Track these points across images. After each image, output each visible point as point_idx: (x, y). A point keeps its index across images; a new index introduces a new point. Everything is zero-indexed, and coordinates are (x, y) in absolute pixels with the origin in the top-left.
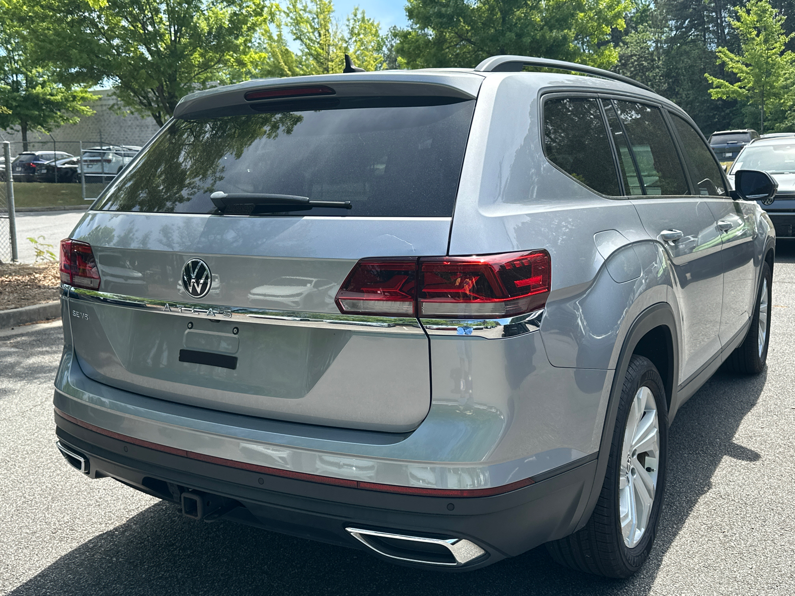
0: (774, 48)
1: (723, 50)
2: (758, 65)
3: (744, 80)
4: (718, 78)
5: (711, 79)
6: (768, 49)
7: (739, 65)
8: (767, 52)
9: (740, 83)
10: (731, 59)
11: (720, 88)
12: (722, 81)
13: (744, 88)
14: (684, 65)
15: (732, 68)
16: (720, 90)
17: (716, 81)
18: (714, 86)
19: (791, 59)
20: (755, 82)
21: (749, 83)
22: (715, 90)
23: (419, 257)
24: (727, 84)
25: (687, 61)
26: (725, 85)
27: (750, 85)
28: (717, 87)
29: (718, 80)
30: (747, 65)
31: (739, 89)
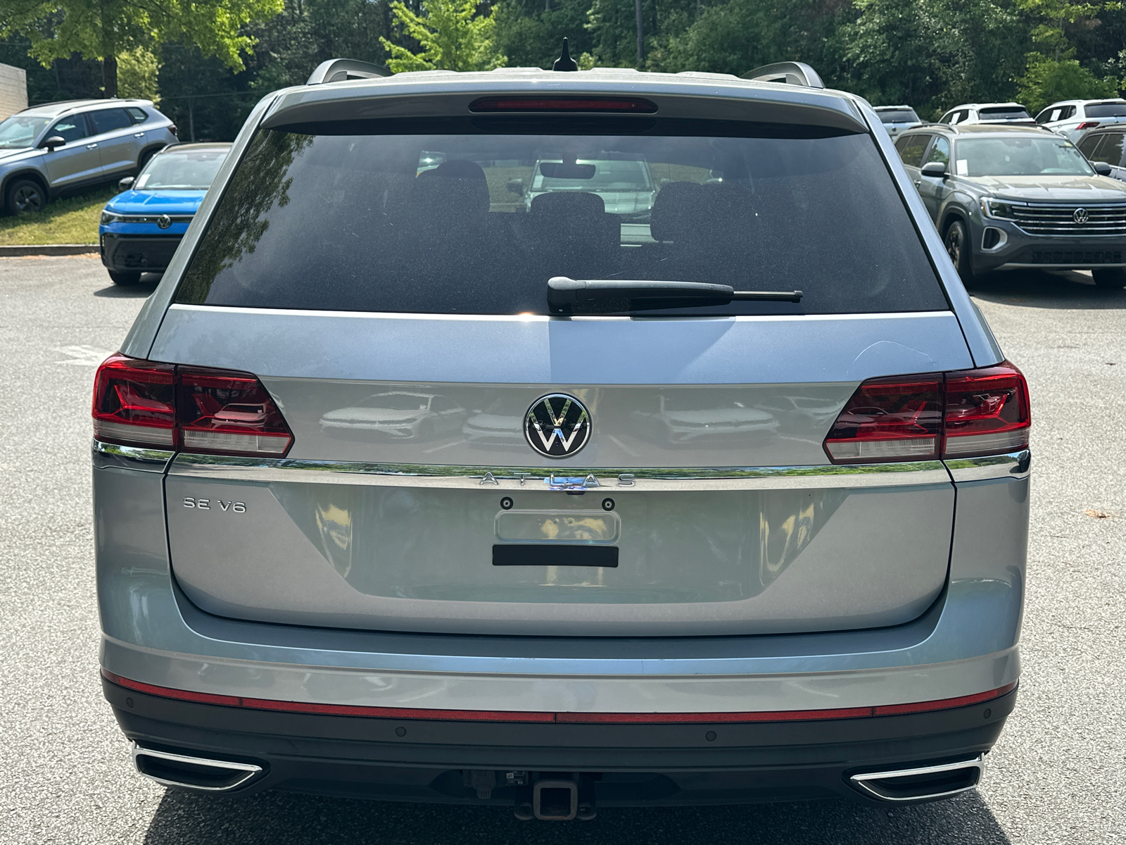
0: (463, 10)
1: (399, 6)
2: (445, 31)
3: (430, 50)
4: (398, 45)
5: (388, 45)
6: (456, 11)
7: (422, 29)
8: (455, 14)
9: (423, 54)
10: (412, 20)
11: (401, 59)
12: (403, 49)
13: (430, 61)
14: (339, 20)
15: (414, 32)
16: (401, 62)
17: (397, 49)
18: (393, 56)
19: (484, 27)
20: (444, 54)
21: (436, 54)
22: (394, 61)
23: (944, 373)
24: (409, 54)
25: (344, 16)
26: (407, 56)
27: (439, 58)
28: (397, 57)
29: (398, 48)
30: (433, 31)
31: (425, 63)
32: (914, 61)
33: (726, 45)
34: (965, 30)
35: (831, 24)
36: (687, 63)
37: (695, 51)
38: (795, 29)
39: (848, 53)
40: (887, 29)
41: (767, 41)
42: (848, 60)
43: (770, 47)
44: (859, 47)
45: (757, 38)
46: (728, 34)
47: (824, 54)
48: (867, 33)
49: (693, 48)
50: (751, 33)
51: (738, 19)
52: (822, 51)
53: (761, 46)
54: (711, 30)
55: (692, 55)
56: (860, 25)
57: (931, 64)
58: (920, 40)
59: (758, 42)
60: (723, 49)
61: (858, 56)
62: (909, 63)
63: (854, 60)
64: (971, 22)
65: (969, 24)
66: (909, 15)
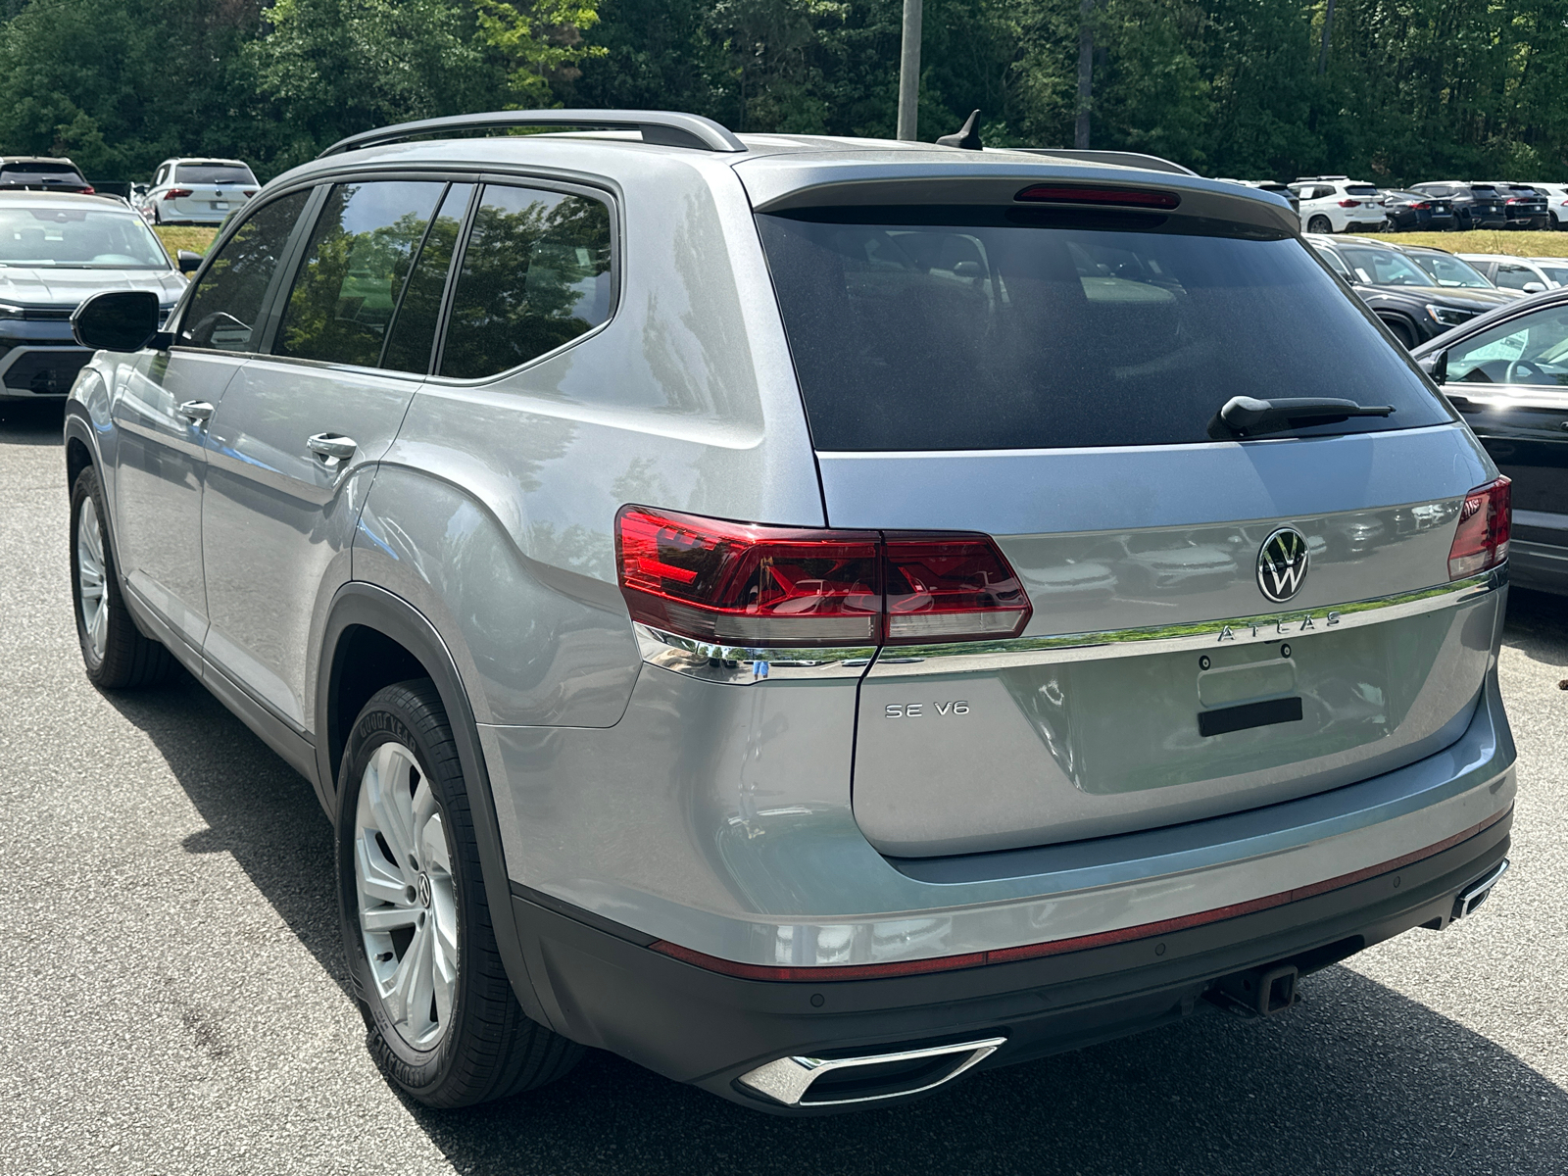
32: (356, 100)
33: (72, 54)
34: (419, 65)
35: (231, 38)
36: (11, 74)
37: (21, 58)
38: (176, 40)
39: (262, 84)
40: (313, 54)
41: (139, 54)
42: (263, 92)
43: (143, 63)
44: (278, 76)
45: (120, 48)
46: (74, 37)
47: (226, 81)
48: (285, 57)
49: (19, 53)
50: (111, 39)
51: (87, 18)
52: (222, 77)
53: (130, 60)
54: (46, 29)
55: (19, 64)
56: (273, 44)
57: (379, 107)
58: (361, 73)
59: (123, 54)
60: (67, 60)
61: (278, 89)
62: (350, 102)
63: (272, 94)
64: (425, 55)
65: (422, 57)
66: (343, 38)
